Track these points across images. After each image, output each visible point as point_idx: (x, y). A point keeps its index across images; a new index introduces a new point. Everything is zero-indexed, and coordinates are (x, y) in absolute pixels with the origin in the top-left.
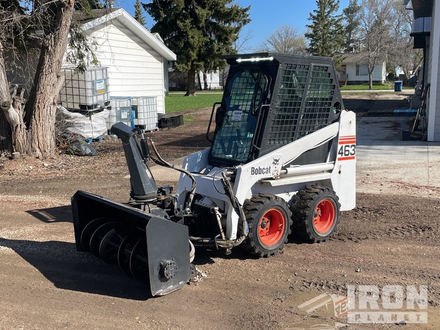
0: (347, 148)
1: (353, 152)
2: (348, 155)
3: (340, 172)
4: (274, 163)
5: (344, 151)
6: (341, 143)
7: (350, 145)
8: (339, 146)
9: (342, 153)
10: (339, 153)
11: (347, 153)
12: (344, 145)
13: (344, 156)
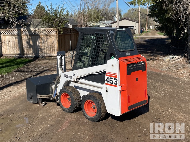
0: (111, 79)
1: (116, 83)
2: (112, 83)
3: (107, 91)
4: (73, 75)
5: (109, 80)
6: (107, 75)
7: (114, 78)
8: (106, 77)
9: (108, 81)
10: (106, 81)
11: (111, 82)
12: (109, 77)
13: (109, 83)
